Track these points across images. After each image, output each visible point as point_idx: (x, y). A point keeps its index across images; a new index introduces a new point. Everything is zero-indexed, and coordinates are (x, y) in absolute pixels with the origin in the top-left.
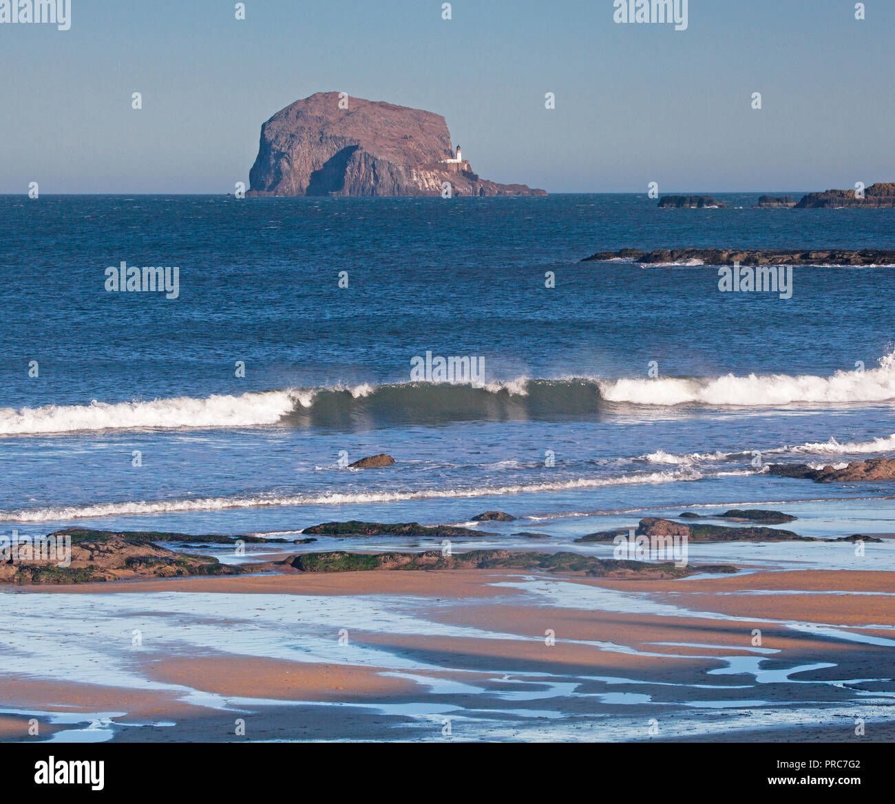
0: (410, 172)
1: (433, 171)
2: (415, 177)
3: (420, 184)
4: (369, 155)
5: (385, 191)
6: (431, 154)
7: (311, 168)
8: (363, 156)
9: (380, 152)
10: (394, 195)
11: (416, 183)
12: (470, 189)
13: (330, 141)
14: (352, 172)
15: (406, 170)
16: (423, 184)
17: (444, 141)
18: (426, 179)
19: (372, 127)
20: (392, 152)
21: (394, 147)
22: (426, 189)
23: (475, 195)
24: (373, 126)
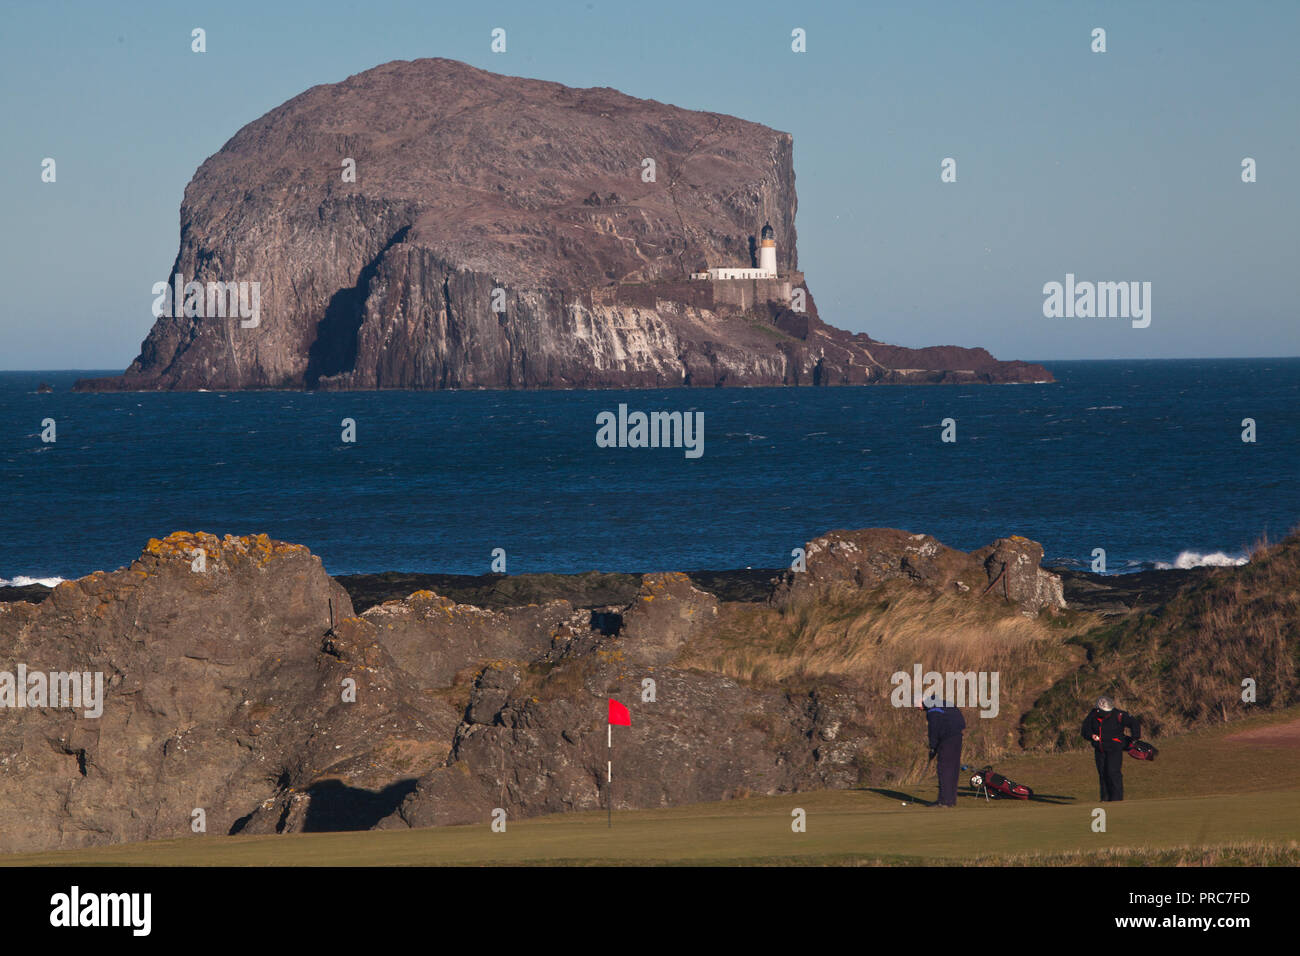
0: (566, 312)
1: (651, 306)
2: (580, 327)
3: (597, 351)
4: (432, 258)
5: (482, 373)
6: (669, 251)
7: (288, 302)
8: (417, 260)
9: (468, 249)
10: (509, 382)
11: (582, 347)
12: (778, 363)
13: (345, 212)
14: (382, 313)
15: (552, 305)
16: (609, 350)
17: (739, 212)
18: (620, 334)
19: (492, 168)
20: (512, 247)
21: (524, 230)
22: (614, 364)
23: (797, 381)
24: (497, 164)
